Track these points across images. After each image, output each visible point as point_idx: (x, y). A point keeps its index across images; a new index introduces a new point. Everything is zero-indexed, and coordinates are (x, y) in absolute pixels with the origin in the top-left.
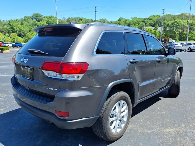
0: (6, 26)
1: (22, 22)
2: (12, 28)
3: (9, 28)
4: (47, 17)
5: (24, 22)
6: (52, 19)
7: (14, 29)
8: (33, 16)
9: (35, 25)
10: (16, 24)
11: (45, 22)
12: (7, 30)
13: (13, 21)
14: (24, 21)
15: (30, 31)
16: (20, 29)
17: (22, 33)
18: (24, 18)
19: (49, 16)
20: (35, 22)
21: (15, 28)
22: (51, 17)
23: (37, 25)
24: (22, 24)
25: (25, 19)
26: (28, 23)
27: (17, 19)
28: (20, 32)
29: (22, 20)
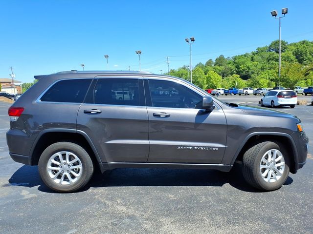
0: (229, 66)
1: (252, 57)
2: (237, 67)
3: (233, 67)
4: (295, 45)
5: (255, 57)
6: (304, 47)
7: (240, 68)
8: (270, 46)
9: (272, 60)
10: (243, 60)
11: (290, 52)
12: (231, 70)
13: (239, 57)
14: (256, 55)
15: (262, 69)
16: (248, 68)
17: (250, 73)
18: (256, 51)
19: (300, 42)
20: (273, 54)
21: (242, 66)
22: (304, 42)
23: (275, 58)
24: (252, 60)
25: (259, 52)
26: (262, 57)
27: (247, 54)
28: (248, 72)
29: (253, 54)
